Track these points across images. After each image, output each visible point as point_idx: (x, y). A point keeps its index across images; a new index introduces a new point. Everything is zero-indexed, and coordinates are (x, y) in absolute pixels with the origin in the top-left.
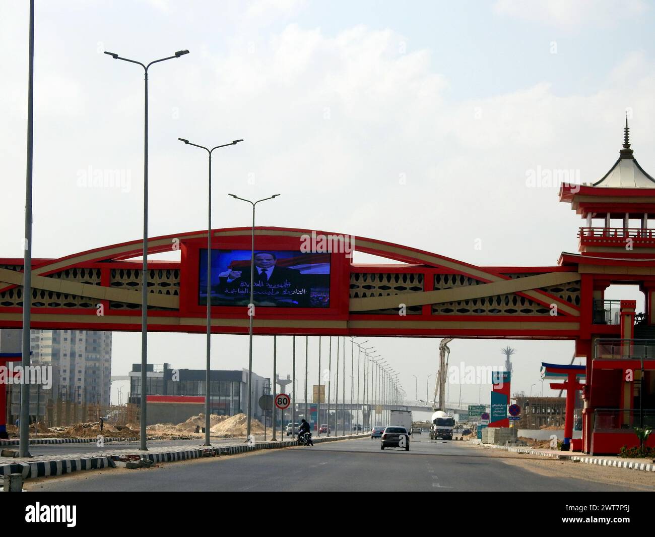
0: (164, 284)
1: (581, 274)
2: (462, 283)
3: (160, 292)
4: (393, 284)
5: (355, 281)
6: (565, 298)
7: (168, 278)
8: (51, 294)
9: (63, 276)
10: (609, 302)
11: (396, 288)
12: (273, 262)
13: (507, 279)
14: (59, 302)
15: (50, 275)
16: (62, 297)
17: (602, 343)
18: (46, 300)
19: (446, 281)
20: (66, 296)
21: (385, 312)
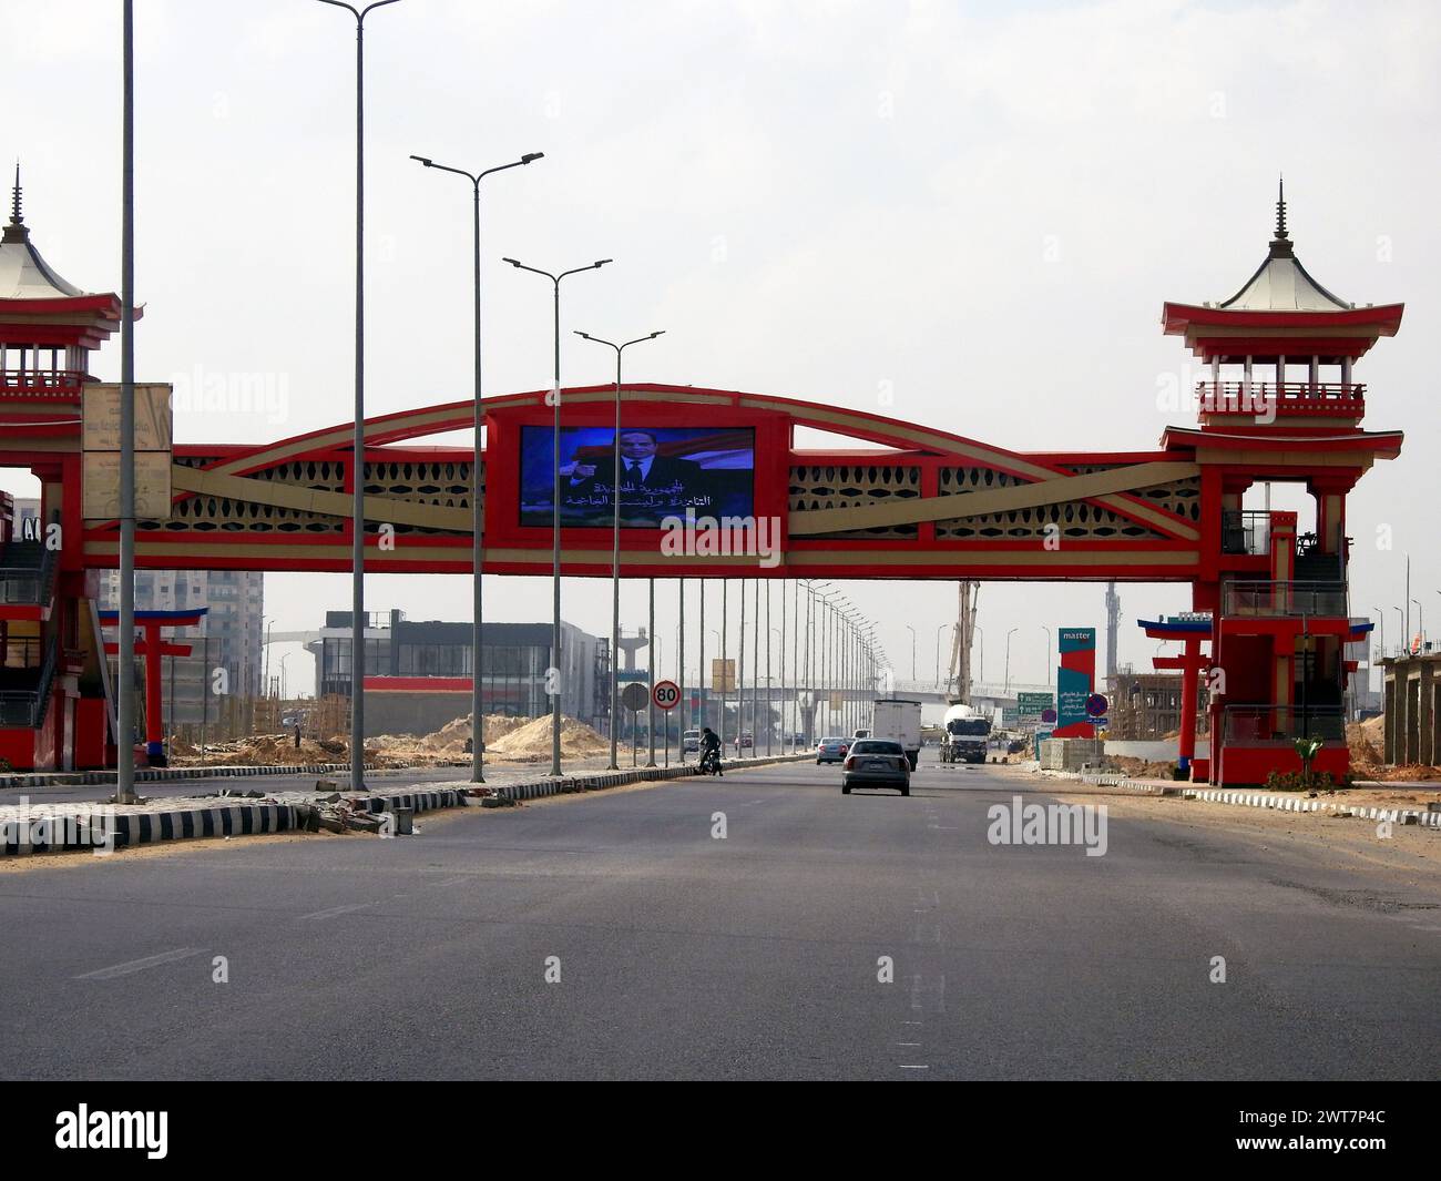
0: (456, 490)
1: (1202, 465)
2: (989, 482)
3: (450, 503)
4: (865, 485)
5: (798, 480)
6: (1174, 507)
7: (464, 478)
8: (254, 508)
9: (277, 475)
10: (1251, 515)
11: (871, 493)
12: (652, 448)
13: (1069, 476)
14: (268, 521)
15: (253, 474)
16: (275, 515)
17: (1239, 589)
18: (247, 519)
19: (960, 479)
20: (283, 511)
21: (850, 536)
